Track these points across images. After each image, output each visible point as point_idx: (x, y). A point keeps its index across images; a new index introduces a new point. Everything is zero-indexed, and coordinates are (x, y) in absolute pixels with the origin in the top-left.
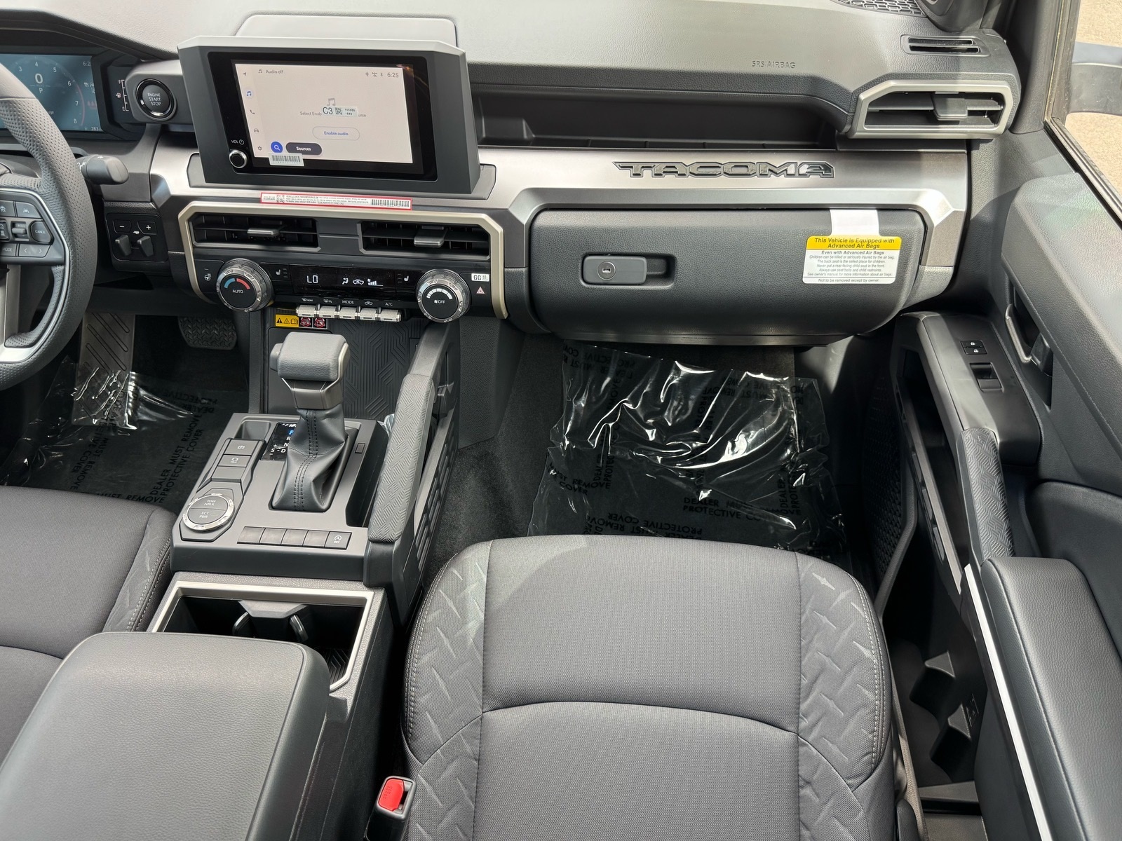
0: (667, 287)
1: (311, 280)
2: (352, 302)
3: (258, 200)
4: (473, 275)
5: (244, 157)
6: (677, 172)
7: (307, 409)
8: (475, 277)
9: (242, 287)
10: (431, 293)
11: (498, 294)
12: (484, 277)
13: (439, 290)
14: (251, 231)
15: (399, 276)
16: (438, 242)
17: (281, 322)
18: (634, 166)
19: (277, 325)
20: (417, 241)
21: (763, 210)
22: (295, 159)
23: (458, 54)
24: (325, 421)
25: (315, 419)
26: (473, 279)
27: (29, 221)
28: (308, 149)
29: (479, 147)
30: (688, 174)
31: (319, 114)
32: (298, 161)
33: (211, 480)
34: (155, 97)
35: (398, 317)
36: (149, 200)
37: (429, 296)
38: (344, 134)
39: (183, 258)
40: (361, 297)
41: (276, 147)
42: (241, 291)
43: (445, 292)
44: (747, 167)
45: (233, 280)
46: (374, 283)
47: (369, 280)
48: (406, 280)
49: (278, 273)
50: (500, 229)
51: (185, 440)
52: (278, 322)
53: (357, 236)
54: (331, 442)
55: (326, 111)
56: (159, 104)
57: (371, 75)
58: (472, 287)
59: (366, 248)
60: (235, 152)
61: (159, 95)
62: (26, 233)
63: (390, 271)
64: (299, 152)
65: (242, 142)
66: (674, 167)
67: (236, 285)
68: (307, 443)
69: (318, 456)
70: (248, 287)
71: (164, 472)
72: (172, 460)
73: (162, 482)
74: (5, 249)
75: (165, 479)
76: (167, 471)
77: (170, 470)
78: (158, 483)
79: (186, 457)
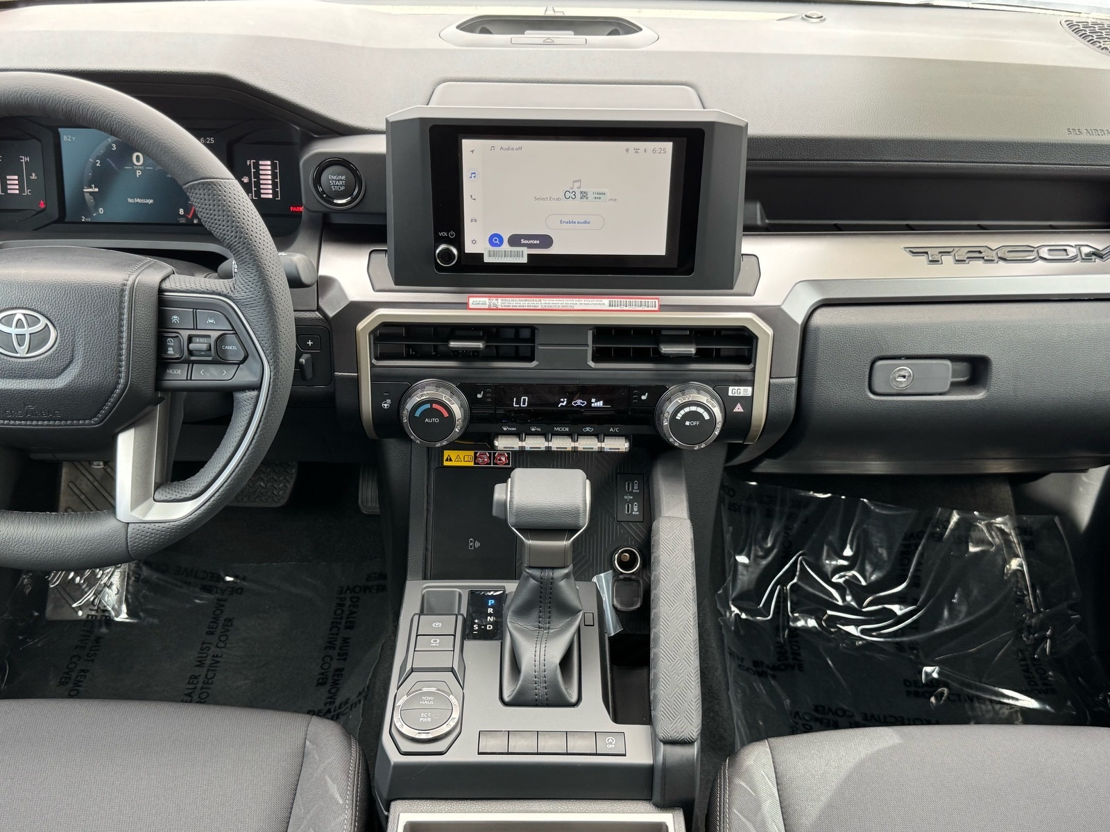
0: (978, 395)
1: (518, 402)
2: (567, 429)
3: (465, 305)
4: (731, 388)
5: (455, 251)
6: (983, 258)
7: (542, 568)
8: (733, 391)
9: (439, 414)
10: (682, 412)
11: (760, 411)
12: (744, 391)
13: (693, 408)
14: (453, 344)
15: (635, 394)
16: (691, 350)
17: (451, 460)
18: (930, 251)
19: (446, 463)
20: (666, 349)
21: (1089, 300)
22: (518, 255)
23: (742, 124)
24: (563, 583)
25: (552, 581)
26: (730, 394)
27: (215, 335)
28: (535, 242)
29: (744, 235)
30: (996, 258)
31: (558, 199)
32: (521, 256)
33: (412, 670)
34: (339, 180)
35: (627, 445)
36: (315, 308)
37: (679, 417)
38: (585, 222)
39: (356, 381)
40: (577, 422)
41: (495, 240)
42: (436, 420)
43: (700, 410)
44: (1065, 250)
45: (428, 406)
46: (600, 404)
47: (593, 400)
48: (644, 398)
49: (479, 396)
50: (770, 331)
51: (212, 633)
52: (447, 460)
53: (587, 345)
54: (568, 611)
55: (568, 195)
56: (343, 188)
57: (632, 150)
58: (727, 403)
59: (595, 359)
60: (442, 247)
61: (344, 178)
62: (210, 350)
63: (625, 387)
64: (524, 245)
65: (452, 234)
66: (980, 252)
67: (431, 413)
68: (535, 614)
69: (551, 631)
70: (446, 415)
71: (191, 678)
72: (199, 661)
73: (191, 693)
74: (171, 371)
75: (195, 688)
76: (196, 678)
77: (199, 676)
78: (186, 695)
79: (217, 656)
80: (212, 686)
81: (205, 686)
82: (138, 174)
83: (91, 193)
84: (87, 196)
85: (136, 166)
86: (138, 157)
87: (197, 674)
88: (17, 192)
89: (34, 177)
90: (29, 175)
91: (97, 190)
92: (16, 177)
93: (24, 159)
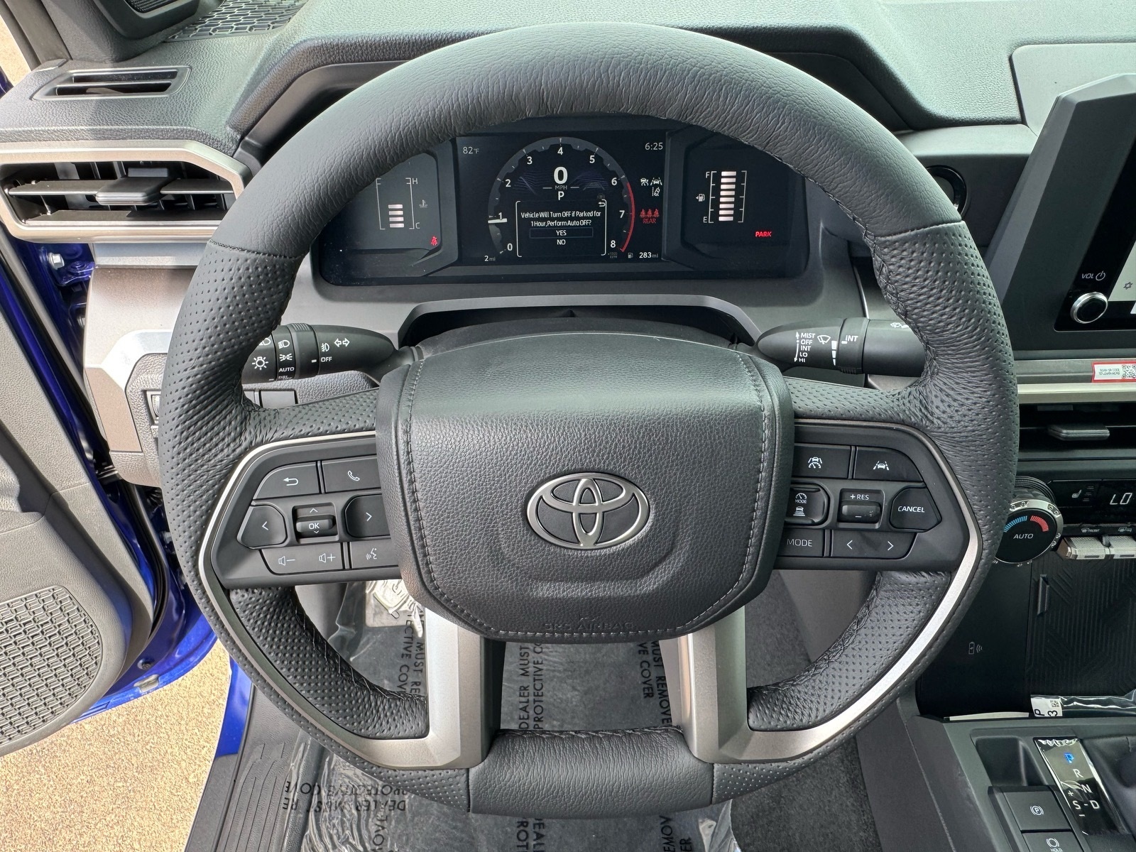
1: (1117, 500)
3: (1090, 377)
5: (1107, 303)
14: (1065, 432)
42: (1032, 535)
45: (1025, 518)
49: (1075, 496)
60: (1083, 298)
62: (880, 513)
65: (1100, 275)
67: (1027, 526)
71: (520, 689)
72: (522, 669)
73: (525, 707)
74: (794, 542)
75: (528, 702)
76: (525, 689)
77: (528, 686)
78: (521, 709)
79: (538, 663)
80: (543, 698)
81: (537, 698)
82: (560, 197)
83: (496, 224)
84: (493, 230)
85: (558, 184)
86: (561, 174)
87: (525, 686)
88: (401, 225)
89: (424, 204)
90: (418, 202)
91: (505, 220)
92: (400, 206)
93: (411, 182)
